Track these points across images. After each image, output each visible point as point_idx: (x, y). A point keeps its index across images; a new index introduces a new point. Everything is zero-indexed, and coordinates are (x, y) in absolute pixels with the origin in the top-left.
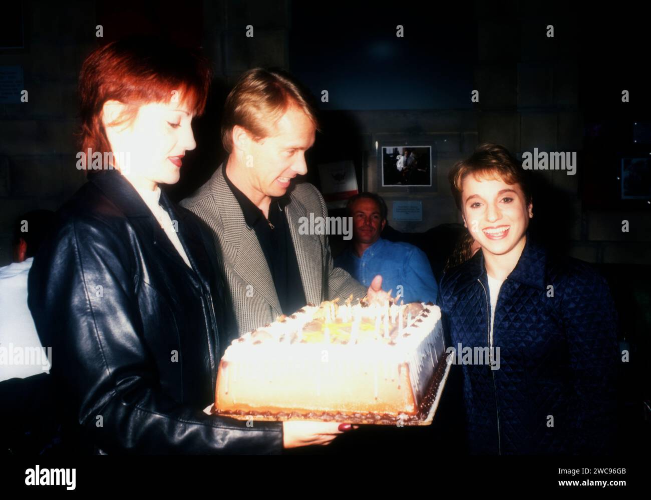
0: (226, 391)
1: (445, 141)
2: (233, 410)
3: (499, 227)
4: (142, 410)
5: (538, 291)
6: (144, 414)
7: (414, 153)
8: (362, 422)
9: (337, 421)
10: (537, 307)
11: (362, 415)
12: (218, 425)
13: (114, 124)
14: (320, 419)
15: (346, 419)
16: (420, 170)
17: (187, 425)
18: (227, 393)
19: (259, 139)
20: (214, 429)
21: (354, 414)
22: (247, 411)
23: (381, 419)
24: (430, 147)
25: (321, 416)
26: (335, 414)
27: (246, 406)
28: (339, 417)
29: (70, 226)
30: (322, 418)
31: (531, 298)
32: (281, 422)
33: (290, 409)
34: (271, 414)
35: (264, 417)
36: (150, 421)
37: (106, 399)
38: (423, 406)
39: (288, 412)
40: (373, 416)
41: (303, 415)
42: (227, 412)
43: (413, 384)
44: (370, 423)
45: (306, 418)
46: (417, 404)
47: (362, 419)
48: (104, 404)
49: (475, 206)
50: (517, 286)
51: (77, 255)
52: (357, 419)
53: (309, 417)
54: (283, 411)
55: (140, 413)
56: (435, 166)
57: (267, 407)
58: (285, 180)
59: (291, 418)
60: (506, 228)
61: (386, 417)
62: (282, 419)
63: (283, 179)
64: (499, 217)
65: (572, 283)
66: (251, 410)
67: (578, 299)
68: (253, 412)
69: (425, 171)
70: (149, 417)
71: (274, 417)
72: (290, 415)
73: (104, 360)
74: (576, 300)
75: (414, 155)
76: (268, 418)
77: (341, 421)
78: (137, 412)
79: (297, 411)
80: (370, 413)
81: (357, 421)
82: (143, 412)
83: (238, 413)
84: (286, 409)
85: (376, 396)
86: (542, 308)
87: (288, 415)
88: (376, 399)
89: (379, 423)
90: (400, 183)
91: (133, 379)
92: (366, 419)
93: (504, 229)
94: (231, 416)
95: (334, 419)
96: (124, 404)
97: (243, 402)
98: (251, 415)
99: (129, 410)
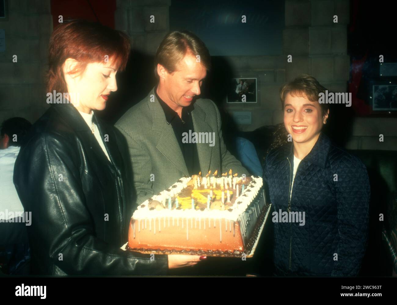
0: (134, 237)
1: (265, 75)
2: (138, 248)
3: (300, 126)
4: (86, 249)
5: (322, 169)
6: (88, 251)
7: (246, 82)
8: (213, 255)
9: (198, 255)
10: (319, 179)
11: (213, 251)
12: (130, 257)
13: (71, 73)
14: (189, 253)
15: (204, 254)
16: (249, 93)
17: (113, 257)
18: (135, 238)
19: (171, 72)
20: (128, 259)
21: (208, 251)
22: (146, 248)
23: (223, 254)
24: (256, 79)
25: (189, 252)
26: (197, 250)
27: (146, 246)
28: (199, 252)
29: (43, 139)
30: (190, 253)
31: (317, 173)
32: (167, 255)
33: (171, 248)
34: (160, 250)
35: (156, 252)
36: (91, 255)
37: (65, 242)
38: (249, 246)
39: (170, 249)
40: (219, 252)
41: (178, 251)
42: (135, 249)
43: (242, 233)
44: (217, 256)
45: (181, 253)
46: (244, 245)
47: (213, 254)
48: (65, 245)
49: (289, 111)
50: (309, 164)
51: (47, 157)
52: (210, 254)
53: (182, 253)
54: (167, 249)
55: (86, 250)
56: (259, 90)
57: (158, 247)
58: (189, 97)
59: (172, 253)
60: (305, 128)
61: (226, 252)
62: (167, 253)
63: (187, 97)
64: (301, 119)
65: (342, 166)
66: (149, 248)
67: (345, 176)
68: (150, 249)
69: (253, 93)
70: (91, 253)
71: (162, 252)
72: (171, 251)
73: (65, 220)
74: (343, 177)
75: (246, 84)
76: (159, 253)
77: (201, 255)
78: (84, 250)
79: (175, 249)
80: (218, 250)
81: (210, 255)
82: (87, 250)
83: (142, 250)
84: (169, 247)
85: (221, 240)
86: (322, 179)
87: (170, 251)
88: (221, 242)
89: (223, 256)
90: (238, 101)
91: (82, 230)
92: (215, 254)
93: (303, 128)
94: (137, 251)
95: (197, 253)
96: (77, 246)
97: (144, 243)
98: (149, 251)
99: (80, 249)
